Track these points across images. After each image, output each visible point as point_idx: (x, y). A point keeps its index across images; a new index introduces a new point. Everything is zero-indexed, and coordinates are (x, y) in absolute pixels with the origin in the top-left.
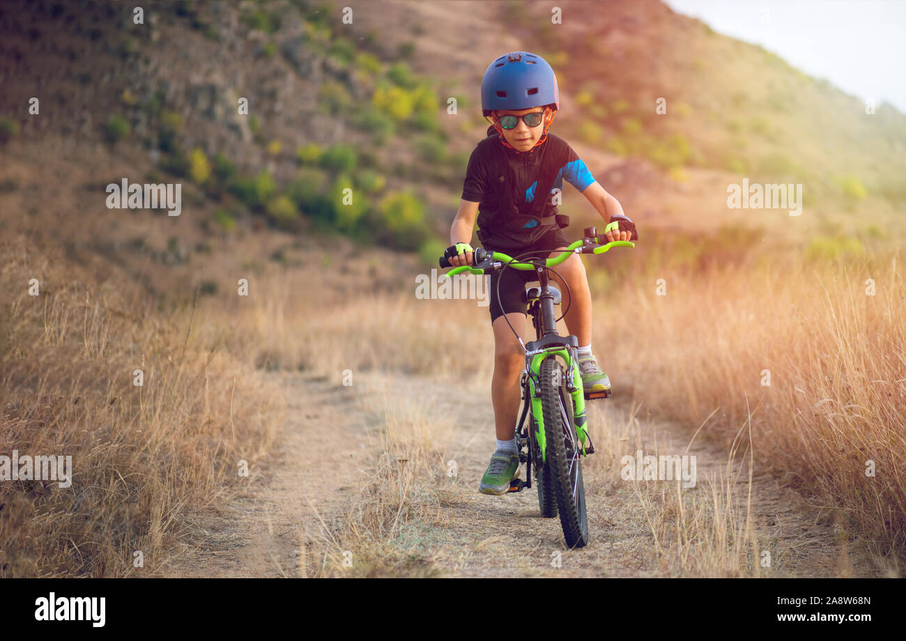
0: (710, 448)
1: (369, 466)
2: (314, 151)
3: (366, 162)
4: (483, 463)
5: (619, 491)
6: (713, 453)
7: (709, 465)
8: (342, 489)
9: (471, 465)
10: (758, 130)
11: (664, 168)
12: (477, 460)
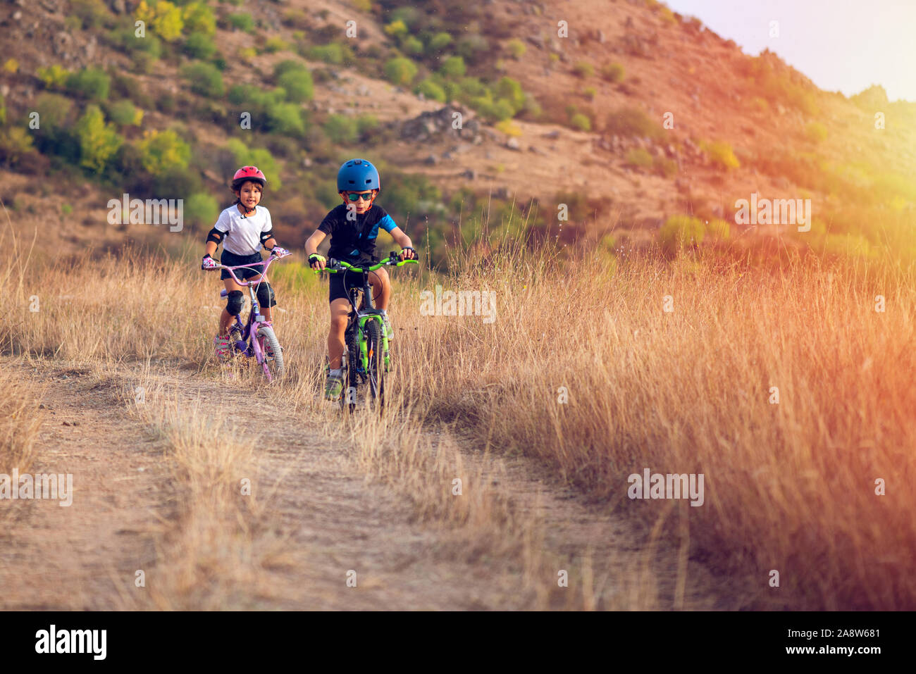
0: (582, 497)
1: (153, 499)
2: (59, 73)
3: (123, 90)
4: (299, 504)
5: (484, 558)
6: (585, 504)
7: (583, 522)
8: (123, 532)
9: (285, 507)
10: (609, 77)
11: (493, 119)
12: (291, 500)
